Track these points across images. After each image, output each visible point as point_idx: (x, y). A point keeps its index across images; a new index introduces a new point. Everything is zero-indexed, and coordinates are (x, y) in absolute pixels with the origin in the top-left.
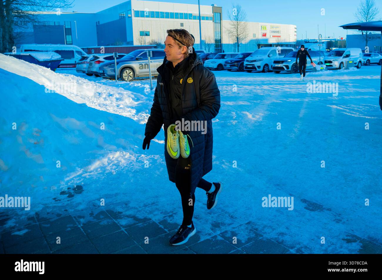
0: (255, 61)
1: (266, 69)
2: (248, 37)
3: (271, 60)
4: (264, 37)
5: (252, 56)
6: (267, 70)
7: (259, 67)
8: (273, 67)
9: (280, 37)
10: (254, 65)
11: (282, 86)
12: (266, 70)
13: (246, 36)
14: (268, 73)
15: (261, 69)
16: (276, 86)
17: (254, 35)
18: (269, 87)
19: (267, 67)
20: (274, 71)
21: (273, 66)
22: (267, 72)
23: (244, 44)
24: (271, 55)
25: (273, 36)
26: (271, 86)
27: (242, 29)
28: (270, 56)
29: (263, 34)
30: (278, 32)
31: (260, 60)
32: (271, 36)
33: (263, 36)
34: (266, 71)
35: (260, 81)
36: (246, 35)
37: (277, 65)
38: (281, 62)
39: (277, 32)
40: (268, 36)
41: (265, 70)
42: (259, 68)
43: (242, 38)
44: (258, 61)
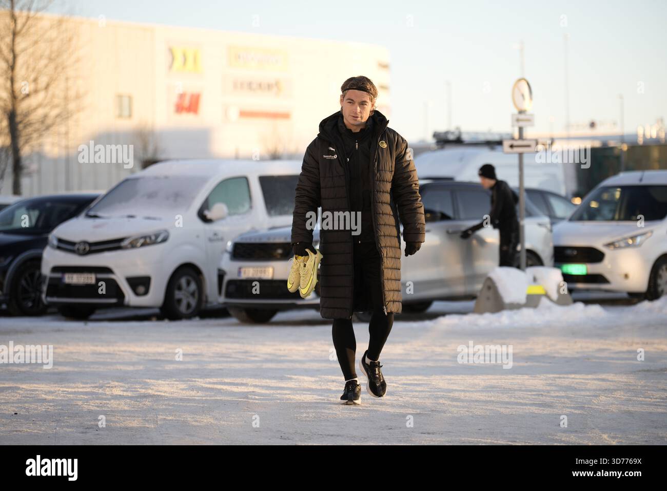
0: (115, 245)
1: (185, 296)
2: (79, 109)
3: (216, 238)
4: (187, 120)
5: (95, 217)
6: (193, 302)
7: (140, 283)
8: (231, 282)
9: (285, 116)
10: (108, 270)
11: (273, 383)
12: (189, 306)
13: (72, 106)
14: (196, 322)
15: (155, 296)
16: (238, 381)
17: (124, 104)
18: (192, 388)
19: (193, 287)
20: (237, 307)
21: (227, 278)
22: (189, 317)
23: (56, 161)
24: (217, 210)
25: (244, 114)
26: (201, 382)
27: (43, 62)
28: (209, 214)
29: (182, 96)
30: (271, 87)
31: (148, 241)
32: (234, 114)
33: (180, 108)
34: (183, 308)
35: (135, 359)
36: (66, 98)
37: (251, 270)
38: (280, 251)
39: (269, 87)
40: (208, 114)
41: (179, 301)
42: (141, 289)
43: (46, 116)
44: (133, 245)
